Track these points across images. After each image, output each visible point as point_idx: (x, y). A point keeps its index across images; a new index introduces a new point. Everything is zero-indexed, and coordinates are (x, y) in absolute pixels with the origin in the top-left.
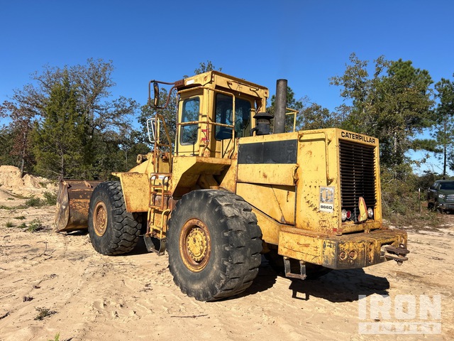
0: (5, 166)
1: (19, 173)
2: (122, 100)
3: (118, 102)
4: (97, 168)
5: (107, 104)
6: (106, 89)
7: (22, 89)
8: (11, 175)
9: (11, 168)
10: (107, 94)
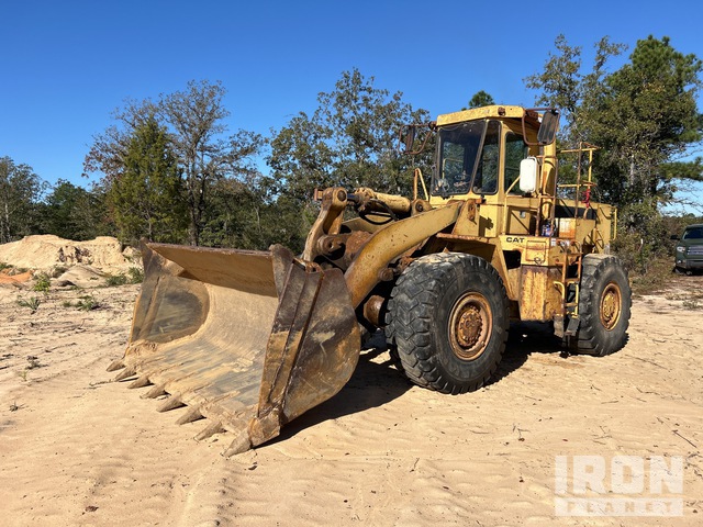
0: (101, 238)
1: (118, 246)
2: (241, 136)
3: (236, 139)
4: (218, 234)
5: (222, 142)
6: (217, 123)
7: (103, 134)
8: (108, 249)
9: (108, 240)
10: (220, 129)
